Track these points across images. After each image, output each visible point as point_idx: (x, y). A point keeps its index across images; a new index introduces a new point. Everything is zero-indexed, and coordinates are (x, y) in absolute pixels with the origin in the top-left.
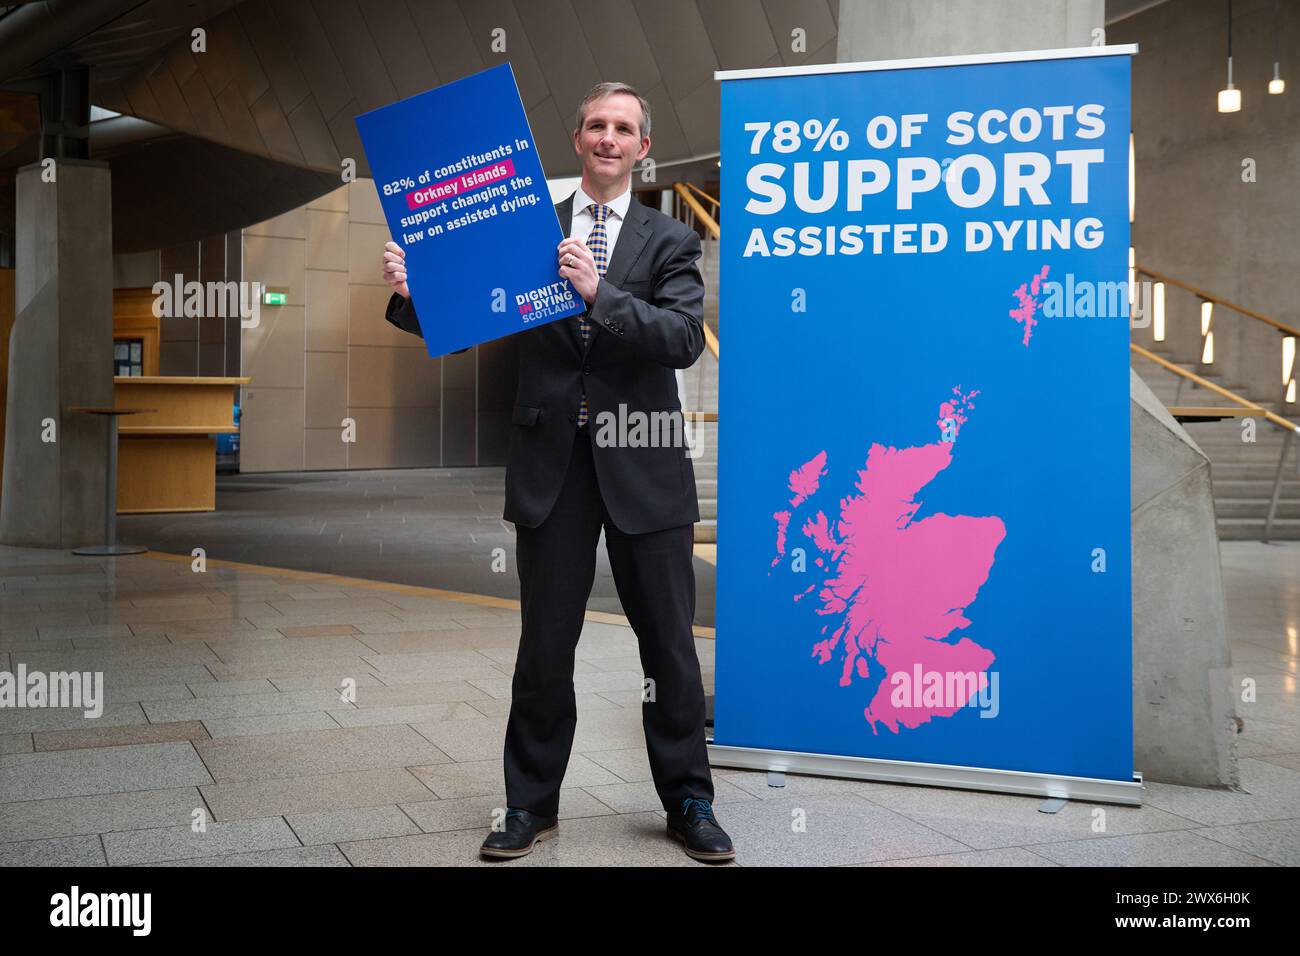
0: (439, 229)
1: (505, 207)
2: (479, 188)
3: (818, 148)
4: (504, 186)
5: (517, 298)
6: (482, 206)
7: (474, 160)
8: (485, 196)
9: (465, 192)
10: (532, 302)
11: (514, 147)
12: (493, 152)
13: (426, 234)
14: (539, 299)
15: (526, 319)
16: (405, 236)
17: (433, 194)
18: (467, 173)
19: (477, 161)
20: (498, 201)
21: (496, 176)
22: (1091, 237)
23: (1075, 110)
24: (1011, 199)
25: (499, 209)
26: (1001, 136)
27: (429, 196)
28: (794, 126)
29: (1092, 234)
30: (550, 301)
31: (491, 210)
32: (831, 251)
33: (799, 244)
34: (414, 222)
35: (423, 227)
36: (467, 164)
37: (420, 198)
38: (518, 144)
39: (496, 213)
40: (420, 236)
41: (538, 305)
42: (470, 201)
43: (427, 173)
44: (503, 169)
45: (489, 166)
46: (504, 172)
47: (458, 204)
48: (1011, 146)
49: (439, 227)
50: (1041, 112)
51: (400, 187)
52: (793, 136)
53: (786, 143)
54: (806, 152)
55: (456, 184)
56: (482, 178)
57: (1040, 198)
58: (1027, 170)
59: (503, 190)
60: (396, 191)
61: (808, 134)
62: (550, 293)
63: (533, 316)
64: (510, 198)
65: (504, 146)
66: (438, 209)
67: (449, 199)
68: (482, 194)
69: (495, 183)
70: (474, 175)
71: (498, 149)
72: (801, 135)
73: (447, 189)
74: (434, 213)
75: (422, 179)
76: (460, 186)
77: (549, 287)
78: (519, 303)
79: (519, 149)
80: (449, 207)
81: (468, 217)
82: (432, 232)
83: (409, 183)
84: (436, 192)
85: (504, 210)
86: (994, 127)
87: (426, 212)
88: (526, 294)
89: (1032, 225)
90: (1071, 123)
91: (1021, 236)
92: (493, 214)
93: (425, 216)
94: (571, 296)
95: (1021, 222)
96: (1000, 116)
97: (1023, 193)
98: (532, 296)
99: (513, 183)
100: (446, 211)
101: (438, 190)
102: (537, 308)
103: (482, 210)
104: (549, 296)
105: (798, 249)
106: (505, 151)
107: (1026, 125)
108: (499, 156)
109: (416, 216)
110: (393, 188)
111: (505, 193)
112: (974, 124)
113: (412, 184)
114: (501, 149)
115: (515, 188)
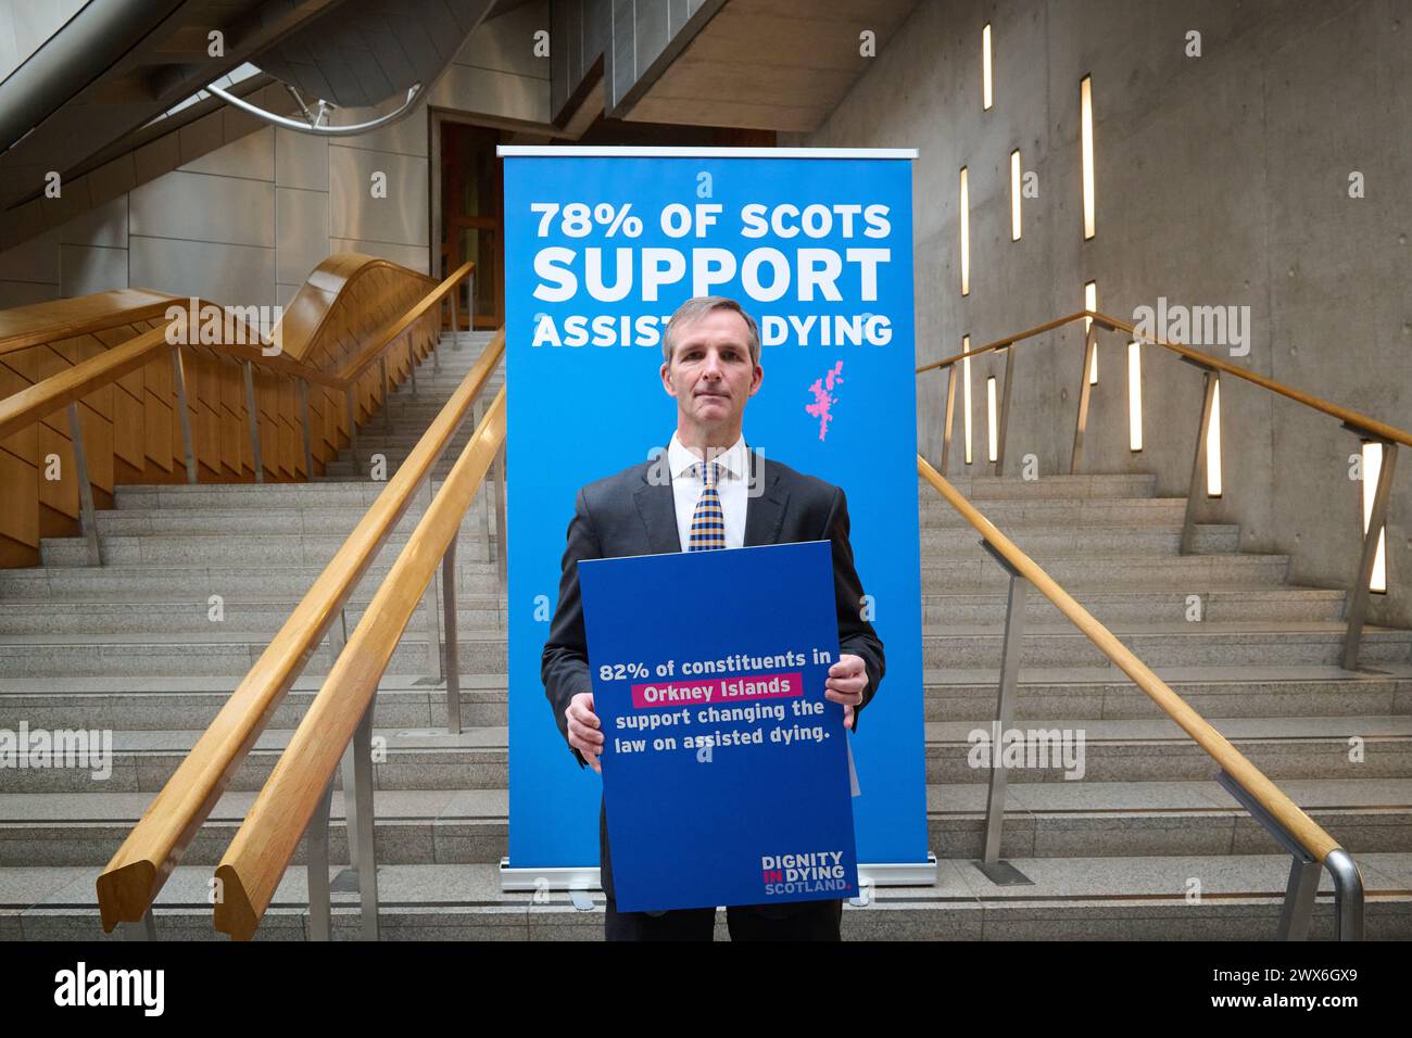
0: (671, 743)
1: (776, 735)
2: (745, 702)
3: (611, 233)
4: (782, 708)
5: (765, 859)
6: (743, 726)
7: (744, 662)
8: (750, 715)
9: (720, 703)
10: (784, 869)
11: (809, 658)
12: (777, 658)
13: (649, 746)
14: (795, 867)
15: (770, 890)
16: (617, 741)
17: (672, 694)
18: (731, 677)
19: (750, 664)
20: (768, 724)
21: (772, 691)
22: (880, 334)
23: (863, 209)
24: (806, 294)
25: (766, 736)
26: (793, 231)
27: (666, 696)
28: (584, 209)
29: (881, 331)
30: (810, 873)
31: (755, 734)
32: (626, 342)
33: (592, 334)
34: (635, 725)
35: (649, 735)
36: (734, 665)
37: (652, 695)
38: (816, 655)
39: (760, 741)
40: (640, 746)
41: (792, 875)
42: (727, 716)
43: (671, 664)
44: (785, 683)
45: (766, 675)
46: (787, 689)
47: (707, 717)
48: (804, 241)
49: (673, 740)
50: (831, 210)
51: (626, 673)
52: (584, 219)
53: (577, 226)
54: (598, 236)
55: (711, 688)
56: (751, 689)
57: (832, 294)
58: (819, 266)
59: (780, 712)
60: (618, 677)
61: (600, 220)
62: (814, 864)
63: (780, 889)
64: (787, 724)
65: (795, 654)
66: (676, 716)
67: (695, 706)
68: (747, 710)
69: (768, 700)
70: (741, 682)
71: (785, 655)
72: (592, 218)
73: (696, 693)
74: (668, 720)
75: (661, 671)
76: (717, 691)
77: (813, 855)
78: (765, 867)
79: (816, 662)
80: (693, 717)
81: (718, 737)
82: (659, 745)
83: (639, 671)
84: (678, 693)
85: (774, 740)
86: (788, 221)
87: (657, 717)
88: (778, 858)
89: (825, 320)
90: (859, 221)
91: (815, 332)
92: (755, 741)
93: (655, 721)
94: (842, 874)
95: (815, 317)
96: (793, 211)
97: (816, 287)
98: (787, 862)
99: (795, 705)
100: (687, 722)
101: (682, 690)
102: (789, 879)
103: (741, 732)
104: (811, 866)
105: (591, 339)
106: (794, 660)
107: (817, 221)
108: (784, 665)
109: (641, 718)
110: (614, 672)
111: (782, 716)
112: (767, 217)
113: (645, 673)
114: (790, 656)
115: (797, 713)
